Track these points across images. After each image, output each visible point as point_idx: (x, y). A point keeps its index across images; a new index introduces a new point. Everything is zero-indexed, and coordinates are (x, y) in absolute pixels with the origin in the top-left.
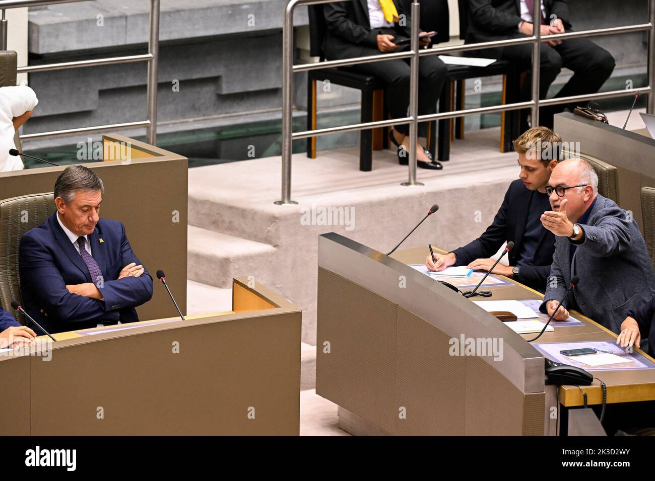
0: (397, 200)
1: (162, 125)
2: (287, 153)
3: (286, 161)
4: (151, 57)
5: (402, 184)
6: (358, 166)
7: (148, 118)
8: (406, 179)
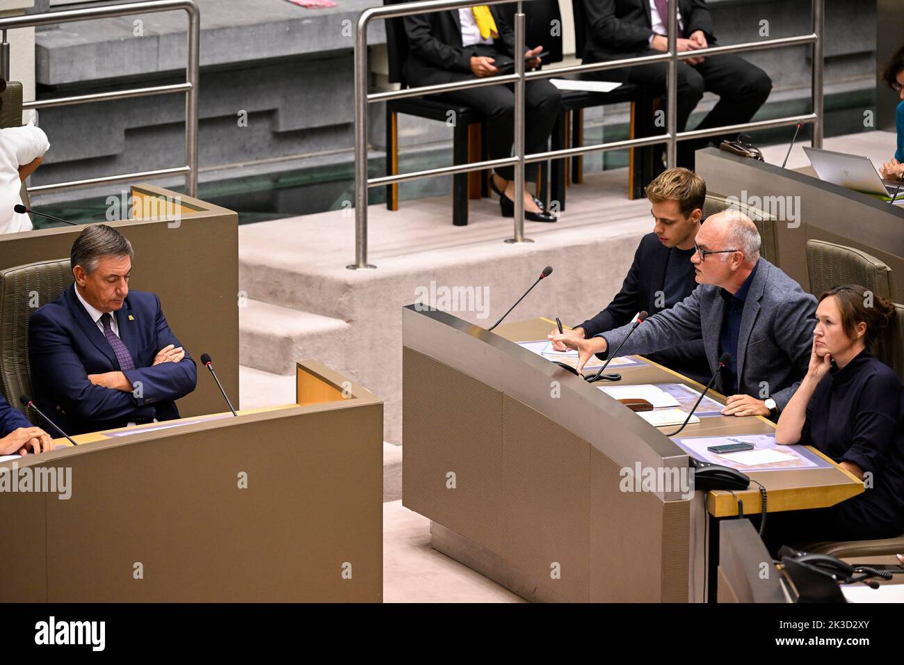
0: (500, 261)
1: (204, 172)
2: (361, 204)
3: (361, 215)
4: (189, 87)
5: (506, 241)
6: (451, 219)
7: (187, 163)
8: (511, 234)
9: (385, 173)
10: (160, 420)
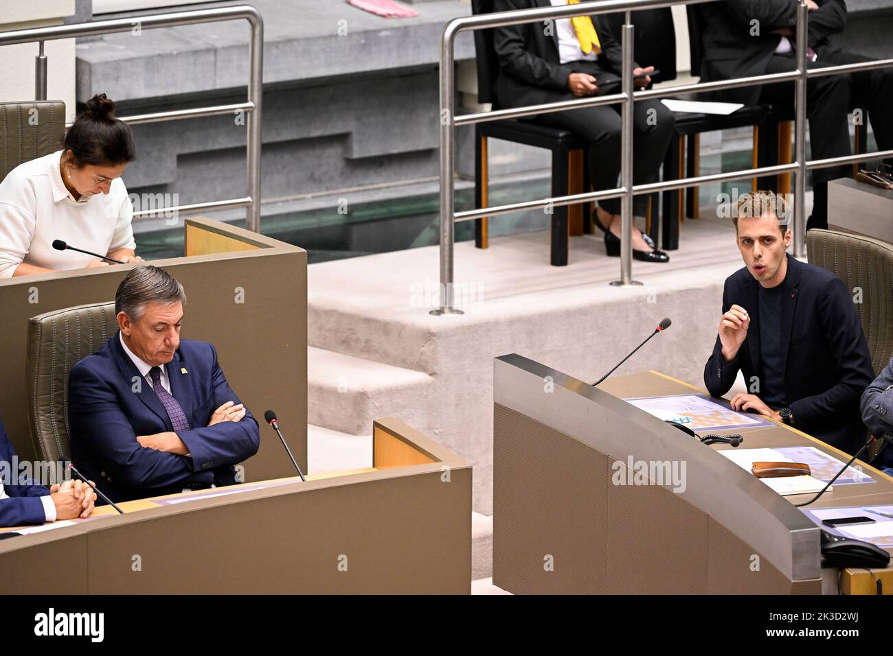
0: (606, 306)
1: (268, 204)
2: (447, 241)
3: (447, 253)
4: (251, 107)
5: (611, 284)
6: (549, 259)
7: (249, 194)
8: (617, 276)
9: (474, 206)
10: (217, 486)
